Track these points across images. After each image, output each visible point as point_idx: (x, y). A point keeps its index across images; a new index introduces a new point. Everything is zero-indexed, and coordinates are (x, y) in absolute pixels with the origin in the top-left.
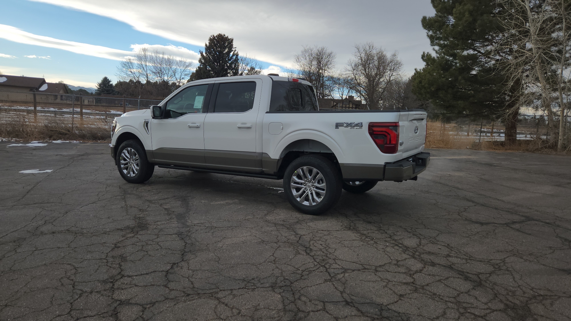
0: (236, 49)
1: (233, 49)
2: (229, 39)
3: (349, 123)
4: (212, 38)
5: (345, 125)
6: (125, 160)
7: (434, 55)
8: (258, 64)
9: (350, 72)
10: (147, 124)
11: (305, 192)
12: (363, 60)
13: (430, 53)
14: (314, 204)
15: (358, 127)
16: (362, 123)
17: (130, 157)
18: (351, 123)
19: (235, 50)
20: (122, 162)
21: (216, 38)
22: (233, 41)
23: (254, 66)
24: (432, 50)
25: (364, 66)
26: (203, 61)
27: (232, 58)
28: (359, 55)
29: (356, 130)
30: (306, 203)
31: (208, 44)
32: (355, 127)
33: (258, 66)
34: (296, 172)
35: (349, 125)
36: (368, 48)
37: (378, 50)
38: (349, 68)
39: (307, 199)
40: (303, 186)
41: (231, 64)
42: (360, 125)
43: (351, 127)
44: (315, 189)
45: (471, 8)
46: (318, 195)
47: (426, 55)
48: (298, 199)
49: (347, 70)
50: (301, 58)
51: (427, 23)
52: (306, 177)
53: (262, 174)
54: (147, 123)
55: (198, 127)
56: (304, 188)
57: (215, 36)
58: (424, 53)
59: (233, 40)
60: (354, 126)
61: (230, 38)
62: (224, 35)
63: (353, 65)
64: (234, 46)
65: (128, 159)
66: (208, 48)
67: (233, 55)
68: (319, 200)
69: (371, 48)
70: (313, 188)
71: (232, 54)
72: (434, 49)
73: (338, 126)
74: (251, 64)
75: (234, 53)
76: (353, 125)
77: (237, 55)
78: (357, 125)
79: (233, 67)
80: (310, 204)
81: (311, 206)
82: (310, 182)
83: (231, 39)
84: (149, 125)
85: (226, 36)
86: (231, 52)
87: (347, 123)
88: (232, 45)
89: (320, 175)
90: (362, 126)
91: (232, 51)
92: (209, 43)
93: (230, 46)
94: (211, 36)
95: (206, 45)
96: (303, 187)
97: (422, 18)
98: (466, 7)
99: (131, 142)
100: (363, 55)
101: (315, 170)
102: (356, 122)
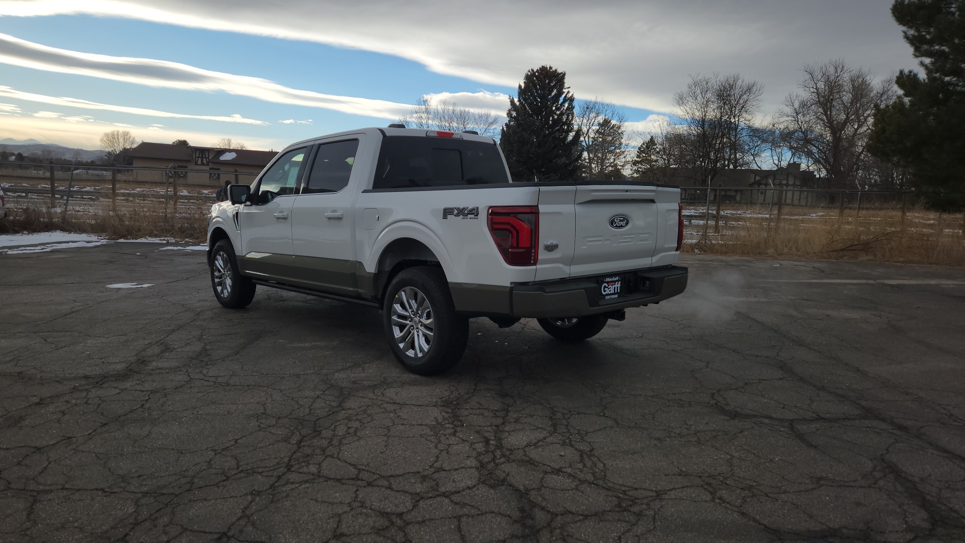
0: (569, 89)
1: (564, 90)
2: (559, 74)
3: (461, 207)
4: (529, 73)
5: (456, 212)
8: (616, 113)
9: (790, 119)
11: (410, 332)
12: (822, 94)
13: (915, 71)
14: (420, 355)
15: (473, 216)
16: (478, 208)
17: (224, 266)
18: (463, 209)
19: (568, 92)
20: (217, 273)
21: (537, 74)
22: (566, 76)
23: (609, 115)
24: (919, 66)
25: (823, 105)
26: (514, 114)
27: (562, 105)
28: (812, 84)
29: (469, 221)
30: (411, 353)
31: (523, 85)
32: (469, 216)
33: (617, 118)
34: (397, 296)
35: (461, 212)
36: (831, 70)
37: (854, 74)
39: (412, 345)
41: (560, 116)
42: (474, 212)
43: (464, 215)
44: (422, 328)
46: (426, 339)
47: (905, 76)
48: (401, 345)
49: (783, 114)
50: (687, 98)
51: (905, 12)
55: (285, 218)
56: (409, 326)
57: (535, 70)
58: (901, 72)
59: (564, 74)
60: (467, 214)
61: (559, 71)
62: (551, 68)
63: (797, 105)
64: (566, 85)
65: (221, 270)
66: (522, 92)
67: (565, 100)
68: (426, 348)
69: (839, 70)
70: (421, 326)
71: (562, 98)
72: (922, 64)
73: (447, 212)
74: (604, 114)
75: (566, 96)
76: (466, 212)
77: (571, 100)
78: (471, 212)
79: (564, 120)
80: (416, 354)
81: (417, 359)
83: (562, 73)
85: (554, 69)
86: (561, 95)
87: (458, 209)
88: (563, 83)
90: (478, 214)
91: (563, 93)
92: (525, 83)
93: (560, 85)
94: (529, 71)
95: (520, 87)
96: (408, 324)
99: (222, 243)
100: (821, 85)
101: (420, 294)
102: (470, 207)
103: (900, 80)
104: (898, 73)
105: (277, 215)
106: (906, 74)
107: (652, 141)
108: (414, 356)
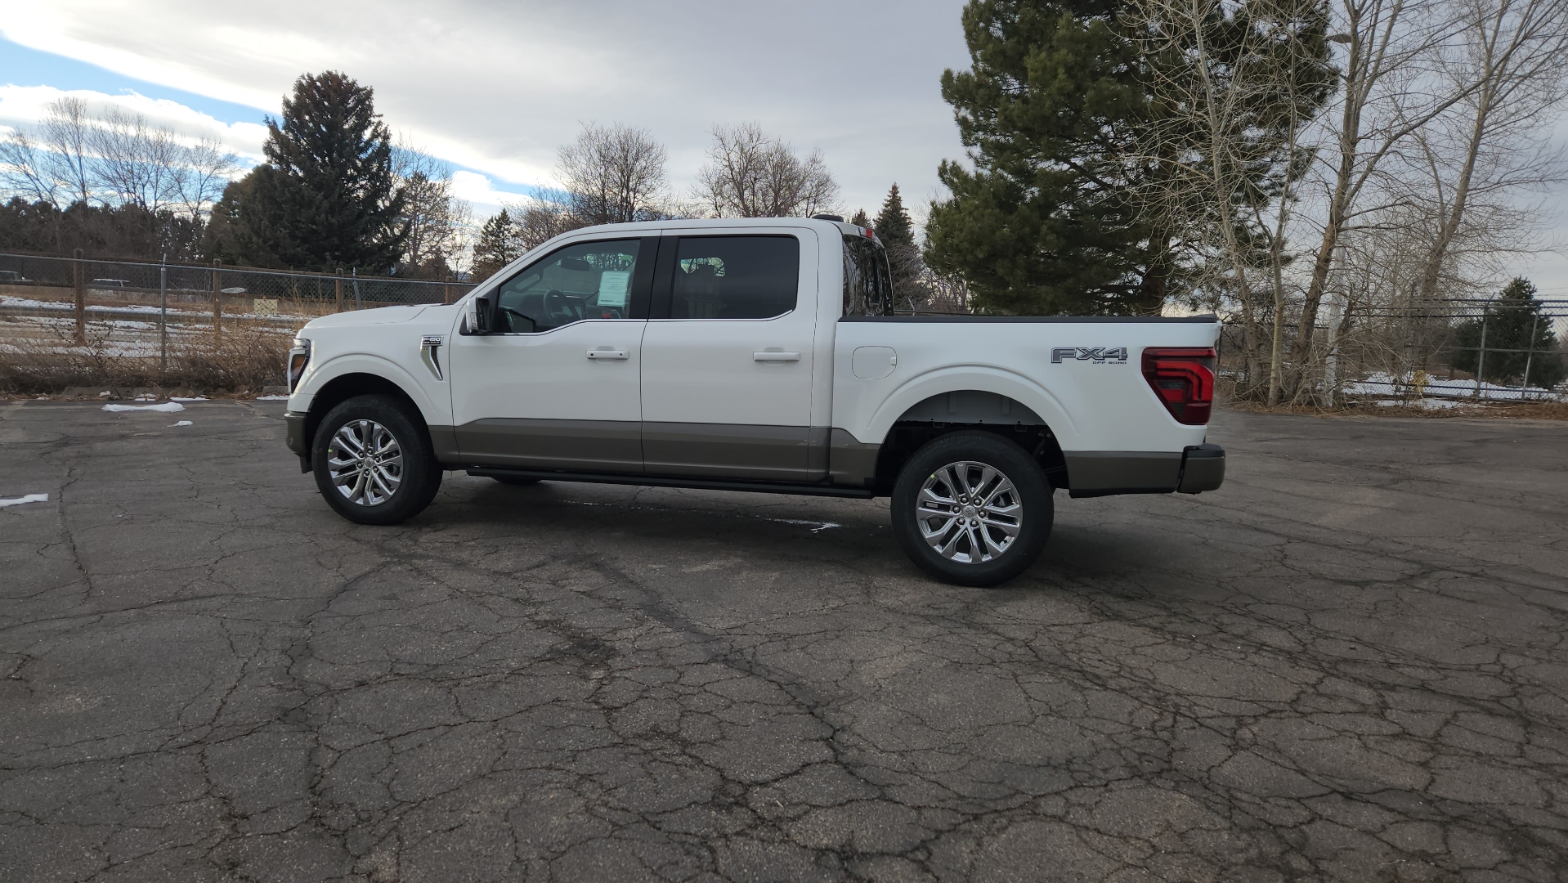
0: (381, 119)
1: (372, 119)
2: (359, 90)
3: (1090, 347)
4: (304, 82)
5: (1079, 354)
6: (344, 455)
7: (969, 168)
8: (436, 165)
9: (707, 200)
10: (434, 349)
11: (958, 529)
12: (736, 169)
13: (959, 163)
14: (986, 558)
15: (1116, 360)
16: (1124, 350)
17: (366, 447)
18: (1095, 350)
19: (380, 123)
20: (336, 461)
21: (318, 84)
22: (373, 96)
23: (424, 170)
24: (967, 157)
25: (739, 187)
26: (277, 149)
27: (369, 143)
28: (723, 154)
29: (1109, 367)
30: (962, 558)
31: (292, 100)
32: (1107, 360)
33: (437, 172)
34: (932, 476)
35: (1088, 354)
36: (747, 139)
37: (772, 147)
38: (707, 190)
39: (964, 545)
40: (951, 513)
41: (369, 160)
42: (1120, 355)
43: (1096, 358)
44: (986, 519)
45: (1071, 58)
46: (997, 535)
47: (948, 167)
48: (938, 549)
49: (696, 194)
50: (578, 157)
51: (955, 89)
52: (960, 489)
53: (827, 486)
54: (432, 348)
55: (621, 359)
56: (954, 519)
57: (315, 78)
58: (944, 162)
59: (370, 93)
60: (1104, 357)
61: (361, 85)
62: (344, 77)
63: (714, 180)
64: (376, 111)
65: (356, 455)
66: (294, 111)
67: (375, 135)
68: (1002, 548)
69: (755, 139)
70: (982, 517)
71: (367, 134)
72: (970, 155)
73: (1058, 355)
74: (415, 165)
75: (375, 130)
76: (1101, 354)
77: (386, 138)
78: (1111, 354)
79: (375, 170)
80: (975, 558)
81: (977, 565)
82: (972, 501)
83: (365, 89)
84: (440, 351)
85: (350, 80)
86: (366, 128)
87: (1084, 350)
88: (370, 107)
89: (1005, 484)
90: (1125, 358)
91: (370, 123)
92: (297, 97)
93: (361, 110)
94: (303, 77)
95: (287, 103)
96: (952, 517)
97: (942, 73)
98: (1056, 56)
99: (371, 402)
100: (734, 157)
101: (989, 471)
102: (1109, 348)
103: (942, 172)
104: (940, 164)
105: (597, 353)
106: (949, 165)
107: (504, 219)
108: (970, 561)
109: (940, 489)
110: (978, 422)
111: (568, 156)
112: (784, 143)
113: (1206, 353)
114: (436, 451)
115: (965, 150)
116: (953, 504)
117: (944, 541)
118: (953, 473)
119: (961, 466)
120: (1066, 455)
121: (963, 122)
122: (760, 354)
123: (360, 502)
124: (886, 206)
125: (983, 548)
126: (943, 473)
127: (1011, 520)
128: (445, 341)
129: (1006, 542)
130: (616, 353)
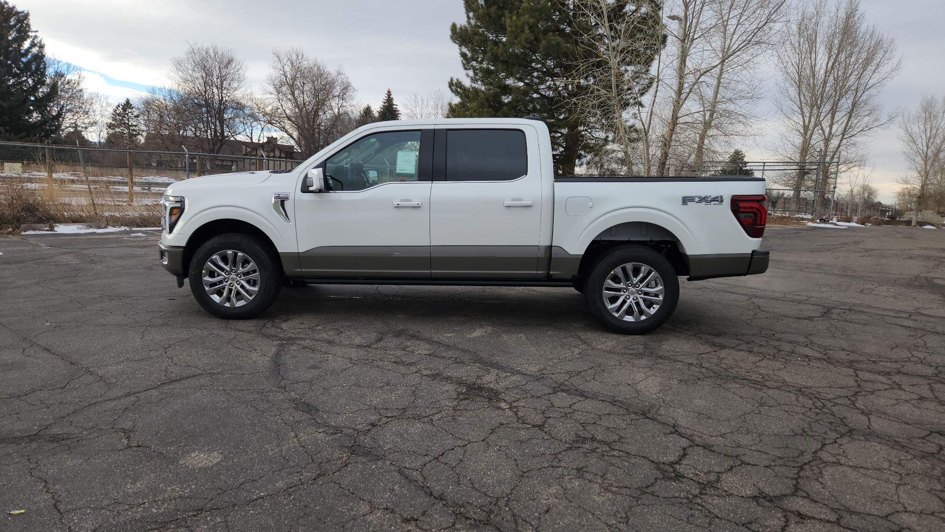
0: (37, 34)
1: (30, 34)
2: (17, 13)
3: (703, 196)
5: (697, 199)
6: (212, 274)
7: (467, 83)
9: (273, 96)
10: (282, 203)
11: (626, 302)
12: (289, 76)
13: (461, 80)
14: (643, 318)
15: (717, 203)
16: (722, 197)
17: (231, 268)
18: (706, 197)
19: (36, 37)
20: (207, 279)
22: (30, 17)
23: (63, 70)
24: (466, 77)
25: (292, 87)
27: (28, 51)
28: (280, 66)
29: (713, 206)
30: (629, 318)
32: (712, 203)
34: (612, 272)
35: (702, 199)
37: (311, 63)
38: (271, 89)
39: (629, 311)
40: (622, 293)
41: (29, 63)
42: (719, 200)
43: (707, 201)
44: (642, 296)
46: (649, 304)
47: (454, 82)
48: (615, 314)
49: (266, 92)
50: (186, 65)
51: (460, 36)
52: (628, 279)
53: (549, 280)
54: (282, 201)
55: (417, 207)
56: (624, 297)
58: (452, 79)
59: (27, 15)
60: (711, 201)
61: (19, 9)
62: (6, 3)
63: (275, 83)
64: (33, 28)
65: (223, 274)
67: (33, 45)
68: (652, 311)
70: (640, 295)
71: (26, 44)
72: (468, 75)
73: (686, 200)
74: (56, 66)
75: (33, 42)
76: (709, 199)
77: (42, 47)
78: (715, 199)
79: (34, 69)
80: (636, 318)
81: (638, 322)
82: (634, 286)
83: (23, 12)
84: (287, 204)
85: (11, 5)
86: (25, 40)
87: (700, 197)
88: (28, 25)
89: (654, 275)
90: (722, 201)
91: (28, 37)
93: (22, 26)
96: (623, 295)
97: (451, 24)
99: (235, 238)
101: (644, 268)
102: (714, 196)
103: (451, 84)
104: (449, 80)
105: (402, 204)
106: (455, 81)
107: (128, 105)
108: (634, 320)
109: (616, 279)
110: (627, 239)
111: (178, 64)
112: (319, 61)
113: (761, 198)
114: (285, 269)
115: (465, 72)
116: (623, 288)
117: (618, 310)
118: (624, 270)
119: (629, 266)
120: (690, 257)
121: (463, 55)
122: (507, 203)
123: (227, 305)
124: (384, 103)
125: (641, 312)
126: (618, 270)
127: (656, 295)
128: (291, 197)
129: (654, 308)
130: (414, 203)
